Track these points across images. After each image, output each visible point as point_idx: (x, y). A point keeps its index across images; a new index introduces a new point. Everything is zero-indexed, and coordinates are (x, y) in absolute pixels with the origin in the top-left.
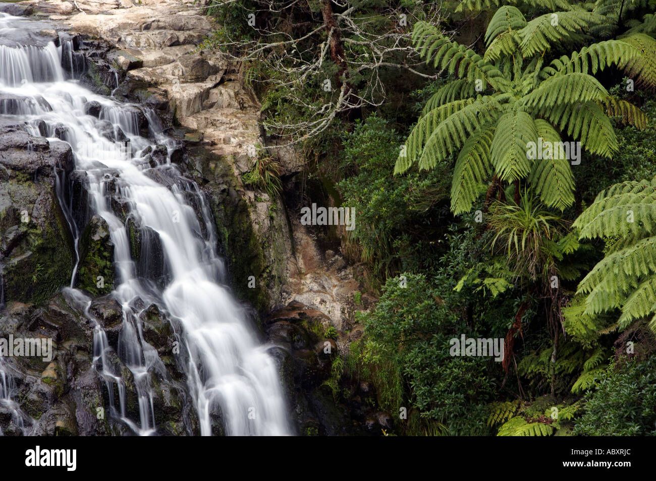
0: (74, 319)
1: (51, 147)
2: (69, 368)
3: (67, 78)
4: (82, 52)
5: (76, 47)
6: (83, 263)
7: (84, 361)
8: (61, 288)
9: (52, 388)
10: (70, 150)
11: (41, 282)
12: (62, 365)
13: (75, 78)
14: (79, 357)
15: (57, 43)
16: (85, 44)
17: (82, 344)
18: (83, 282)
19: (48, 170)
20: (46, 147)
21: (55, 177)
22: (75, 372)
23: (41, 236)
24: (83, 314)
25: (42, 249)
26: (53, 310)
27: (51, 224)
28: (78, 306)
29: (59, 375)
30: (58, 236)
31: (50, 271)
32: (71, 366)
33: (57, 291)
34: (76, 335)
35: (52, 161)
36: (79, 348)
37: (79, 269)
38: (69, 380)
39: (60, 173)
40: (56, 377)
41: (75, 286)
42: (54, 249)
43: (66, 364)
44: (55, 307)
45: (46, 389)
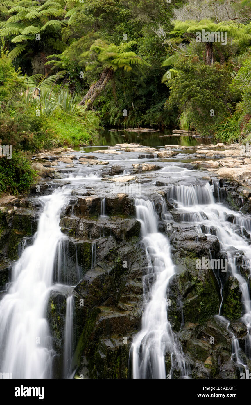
0: (221, 332)
1: (208, 239)
2: (219, 359)
3: (216, 201)
4: (224, 188)
5: (221, 185)
6: (225, 302)
7: (227, 356)
8: (213, 315)
9: (210, 370)
10: (218, 240)
11: (203, 312)
12: (215, 358)
13: (221, 202)
14: (224, 353)
15: (211, 183)
16: (226, 184)
17: (225, 347)
18: (225, 312)
19: (206, 251)
20: (205, 239)
21: (210, 255)
22: (222, 362)
23: (203, 287)
24: (225, 330)
25: (203, 294)
26: (210, 328)
27: (208, 280)
28: (223, 325)
29: (213, 363)
30: (212, 287)
31: (208, 306)
32: (220, 358)
33: (211, 317)
34: (222, 341)
35: (208, 247)
36: (224, 349)
37: (223, 305)
38: (219, 366)
39: (212, 253)
40: (211, 364)
41: (221, 315)
42: (209, 294)
43: (217, 357)
44: (210, 326)
45: (207, 371)
